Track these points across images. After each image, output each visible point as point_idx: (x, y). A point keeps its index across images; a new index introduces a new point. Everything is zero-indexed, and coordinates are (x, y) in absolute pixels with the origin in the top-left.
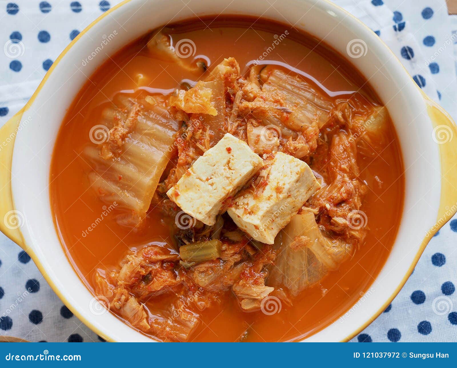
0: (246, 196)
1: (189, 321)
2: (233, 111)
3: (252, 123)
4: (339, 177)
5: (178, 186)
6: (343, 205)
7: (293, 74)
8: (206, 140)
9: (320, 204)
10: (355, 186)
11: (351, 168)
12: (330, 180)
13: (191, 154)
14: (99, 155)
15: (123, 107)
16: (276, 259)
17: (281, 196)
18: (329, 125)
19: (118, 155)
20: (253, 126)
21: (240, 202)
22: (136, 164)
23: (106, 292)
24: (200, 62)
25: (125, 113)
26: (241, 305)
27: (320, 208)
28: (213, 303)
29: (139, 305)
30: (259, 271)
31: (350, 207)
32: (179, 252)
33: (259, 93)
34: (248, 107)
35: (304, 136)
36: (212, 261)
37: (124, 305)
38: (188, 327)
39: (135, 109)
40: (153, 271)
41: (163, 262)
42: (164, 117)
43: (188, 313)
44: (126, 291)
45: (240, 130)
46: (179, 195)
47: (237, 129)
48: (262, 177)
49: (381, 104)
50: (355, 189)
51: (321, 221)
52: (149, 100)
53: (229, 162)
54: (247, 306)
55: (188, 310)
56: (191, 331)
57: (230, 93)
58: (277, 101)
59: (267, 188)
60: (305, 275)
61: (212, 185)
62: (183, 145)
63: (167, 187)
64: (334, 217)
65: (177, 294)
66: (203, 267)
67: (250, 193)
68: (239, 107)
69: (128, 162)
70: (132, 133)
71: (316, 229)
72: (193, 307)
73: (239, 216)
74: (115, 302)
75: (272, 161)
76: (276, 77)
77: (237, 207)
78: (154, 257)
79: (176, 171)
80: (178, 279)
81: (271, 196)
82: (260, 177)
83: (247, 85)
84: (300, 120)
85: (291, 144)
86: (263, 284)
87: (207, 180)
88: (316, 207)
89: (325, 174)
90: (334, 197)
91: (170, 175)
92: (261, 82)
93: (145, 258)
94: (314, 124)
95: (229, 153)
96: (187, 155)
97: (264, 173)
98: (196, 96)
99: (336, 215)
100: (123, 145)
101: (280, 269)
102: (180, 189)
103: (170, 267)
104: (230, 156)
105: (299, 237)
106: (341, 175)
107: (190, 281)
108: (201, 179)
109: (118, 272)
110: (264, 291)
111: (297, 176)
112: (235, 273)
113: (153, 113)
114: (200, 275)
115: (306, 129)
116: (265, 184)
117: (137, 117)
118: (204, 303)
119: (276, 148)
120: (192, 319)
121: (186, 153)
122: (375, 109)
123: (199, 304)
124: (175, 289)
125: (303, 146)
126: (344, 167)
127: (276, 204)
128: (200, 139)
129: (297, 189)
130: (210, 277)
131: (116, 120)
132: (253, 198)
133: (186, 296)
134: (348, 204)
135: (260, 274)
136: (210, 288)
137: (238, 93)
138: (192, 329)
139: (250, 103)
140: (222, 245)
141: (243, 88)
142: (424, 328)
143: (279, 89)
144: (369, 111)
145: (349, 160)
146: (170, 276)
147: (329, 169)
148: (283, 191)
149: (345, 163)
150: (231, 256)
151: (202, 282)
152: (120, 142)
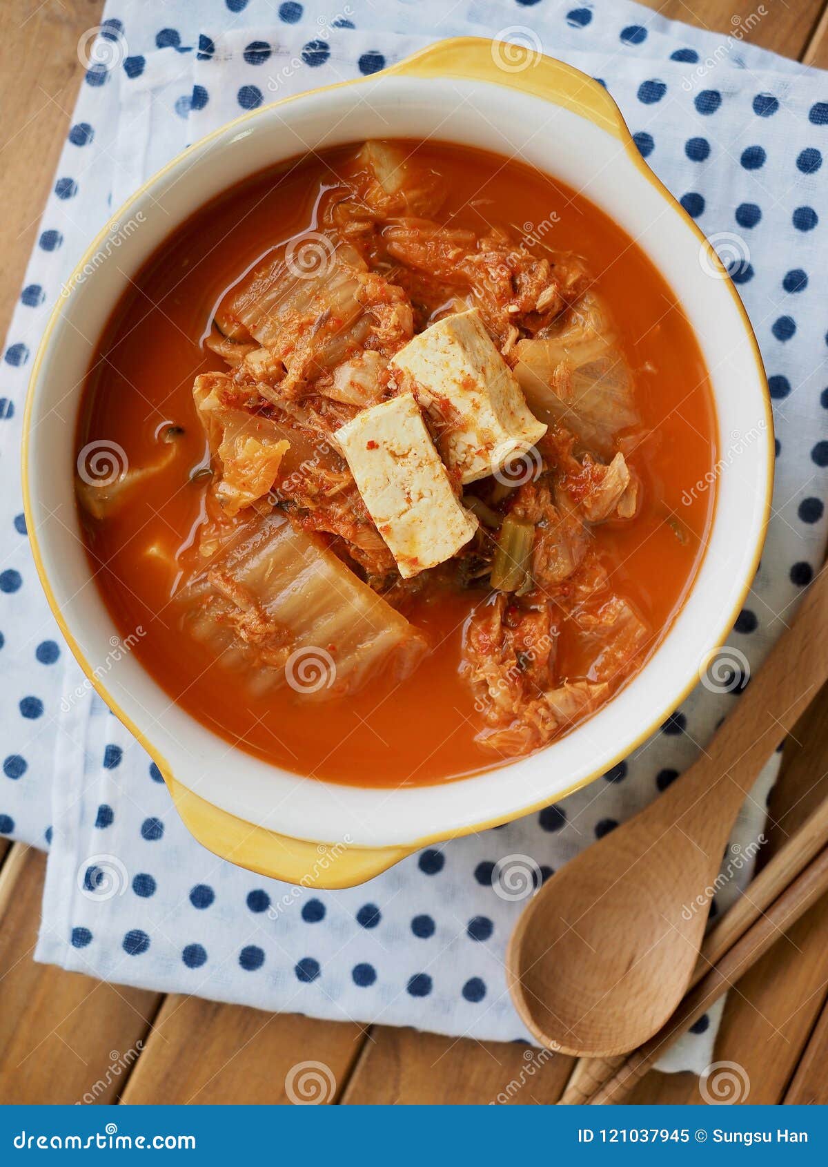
0: (453, 444)
1: (620, 613)
2: (287, 411)
3: (324, 386)
4: (466, 270)
5: (401, 555)
6: (518, 282)
7: (250, 278)
8: (327, 477)
9: (504, 321)
10: (492, 249)
11: (457, 244)
12: (463, 287)
13: (340, 511)
14: (275, 670)
15: (202, 598)
16: (570, 430)
17: (481, 384)
18: (365, 252)
19: (289, 639)
20: (330, 385)
21: (458, 457)
22: (320, 613)
23: (521, 737)
24: (165, 437)
25: (215, 600)
26: (624, 518)
27: (511, 323)
28: (604, 562)
29: (563, 689)
30: (580, 467)
31: (527, 272)
32: (494, 591)
33: (276, 354)
34: (295, 383)
35: (377, 304)
36: (536, 541)
37: (554, 714)
38: (630, 618)
39: (216, 580)
40: (517, 646)
41: (504, 624)
42: (248, 534)
43: (604, 612)
44: (533, 704)
45: (327, 411)
46: (417, 558)
47: (322, 415)
48: (431, 405)
49: (358, 145)
50: (497, 250)
51: (531, 329)
52: (207, 550)
53: (393, 454)
54: (630, 509)
55: (601, 611)
56: (637, 616)
57: (255, 404)
58: (301, 329)
59: (454, 402)
60: (613, 390)
61: (421, 496)
62: (320, 520)
63: (379, 573)
64: (536, 306)
65: (565, 619)
66: (541, 559)
67: (449, 435)
68: (287, 399)
69: (308, 626)
70: (259, 600)
71: (550, 346)
72: (599, 600)
73: (485, 469)
74: (544, 728)
75: (406, 377)
76: (246, 312)
77: (466, 466)
78: (494, 637)
79: (360, 547)
80: (541, 608)
81: (473, 401)
82: (430, 407)
83: (251, 369)
84: (346, 300)
85: (385, 330)
86: (606, 467)
87: (409, 500)
88: (506, 329)
89: (448, 291)
90: (500, 293)
91: (359, 560)
92: (247, 340)
93: (490, 650)
94: (362, 278)
95: (377, 447)
96: (340, 519)
97: (426, 399)
98: (245, 467)
99: (533, 300)
100: (277, 623)
101: (589, 431)
102: (407, 553)
103: (517, 615)
104: (382, 448)
105: (553, 379)
106: (465, 265)
107: (553, 589)
108: (403, 510)
109: (494, 704)
110: (618, 471)
111: (457, 344)
112: (568, 509)
113: (235, 551)
114: (551, 569)
115: (365, 295)
116: (446, 404)
117: (233, 581)
118: (597, 579)
119: (383, 361)
120: (619, 608)
121: (336, 520)
122: (366, 159)
123: (597, 588)
124: (557, 619)
125: (394, 313)
126: (451, 254)
127: (491, 397)
128: (320, 486)
129: (476, 352)
130: (560, 554)
131: (223, 619)
132: (462, 434)
133: (575, 605)
134: (520, 272)
135: (585, 467)
136: (578, 560)
137: (260, 391)
138: (635, 614)
139: (289, 375)
140: (515, 514)
141: (255, 379)
142: (748, 216)
143: (273, 314)
144: (366, 173)
145: (443, 242)
146: (534, 620)
147: (444, 282)
148: (473, 378)
149: (446, 250)
150: (539, 505)
151: (564, 570)
152: (271, 627)
